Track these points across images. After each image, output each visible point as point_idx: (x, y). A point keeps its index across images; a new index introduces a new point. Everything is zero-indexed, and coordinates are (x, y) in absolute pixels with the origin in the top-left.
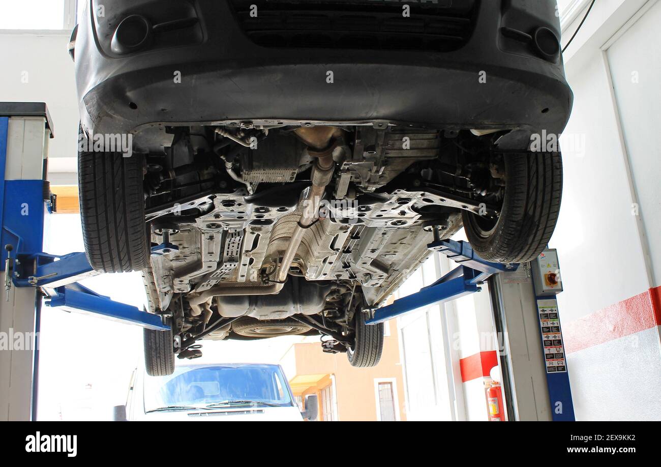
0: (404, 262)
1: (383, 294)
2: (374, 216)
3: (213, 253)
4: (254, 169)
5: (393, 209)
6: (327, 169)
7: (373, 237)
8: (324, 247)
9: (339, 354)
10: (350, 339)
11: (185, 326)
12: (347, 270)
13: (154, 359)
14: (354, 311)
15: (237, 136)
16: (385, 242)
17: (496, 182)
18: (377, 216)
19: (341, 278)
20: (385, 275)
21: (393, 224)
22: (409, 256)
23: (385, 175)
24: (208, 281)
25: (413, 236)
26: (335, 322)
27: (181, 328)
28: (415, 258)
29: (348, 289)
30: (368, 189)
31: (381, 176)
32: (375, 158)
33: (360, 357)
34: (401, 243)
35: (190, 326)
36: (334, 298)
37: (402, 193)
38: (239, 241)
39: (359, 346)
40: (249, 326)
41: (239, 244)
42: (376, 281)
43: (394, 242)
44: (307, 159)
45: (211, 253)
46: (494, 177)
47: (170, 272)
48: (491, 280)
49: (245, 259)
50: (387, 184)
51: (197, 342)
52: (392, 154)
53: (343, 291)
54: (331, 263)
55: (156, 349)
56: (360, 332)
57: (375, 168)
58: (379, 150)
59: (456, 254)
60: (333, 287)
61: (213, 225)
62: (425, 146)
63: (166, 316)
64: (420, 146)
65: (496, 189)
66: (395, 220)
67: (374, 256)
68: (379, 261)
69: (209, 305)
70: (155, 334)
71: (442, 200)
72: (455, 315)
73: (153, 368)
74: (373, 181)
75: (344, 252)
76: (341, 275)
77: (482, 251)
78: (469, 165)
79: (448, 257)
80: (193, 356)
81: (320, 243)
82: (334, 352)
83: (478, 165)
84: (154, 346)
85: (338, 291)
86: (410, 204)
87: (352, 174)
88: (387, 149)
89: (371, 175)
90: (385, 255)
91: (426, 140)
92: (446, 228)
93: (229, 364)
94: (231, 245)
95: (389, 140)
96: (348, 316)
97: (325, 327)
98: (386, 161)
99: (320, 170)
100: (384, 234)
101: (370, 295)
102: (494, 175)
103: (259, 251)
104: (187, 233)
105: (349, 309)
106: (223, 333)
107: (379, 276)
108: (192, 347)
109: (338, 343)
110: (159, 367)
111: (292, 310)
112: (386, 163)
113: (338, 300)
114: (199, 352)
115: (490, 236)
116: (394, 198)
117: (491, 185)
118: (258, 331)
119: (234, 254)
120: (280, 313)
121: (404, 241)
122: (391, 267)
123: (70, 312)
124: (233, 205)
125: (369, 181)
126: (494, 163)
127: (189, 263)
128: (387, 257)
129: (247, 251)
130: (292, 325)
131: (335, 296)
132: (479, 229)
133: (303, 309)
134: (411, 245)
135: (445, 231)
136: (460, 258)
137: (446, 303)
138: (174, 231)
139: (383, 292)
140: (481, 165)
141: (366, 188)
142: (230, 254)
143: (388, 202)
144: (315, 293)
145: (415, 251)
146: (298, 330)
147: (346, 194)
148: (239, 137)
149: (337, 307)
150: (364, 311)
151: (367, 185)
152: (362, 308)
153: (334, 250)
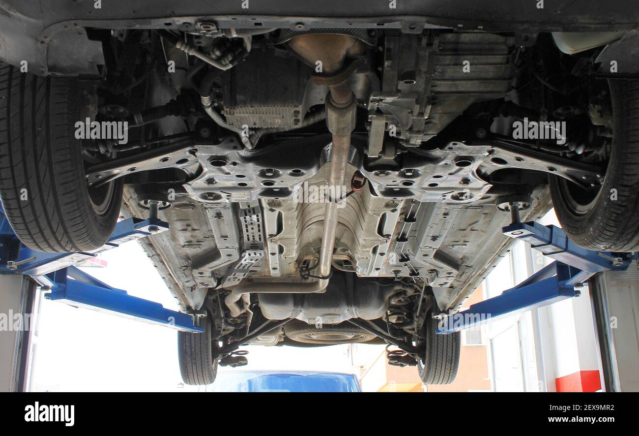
0: (478, 256)
1: (456, 297)
2: (426, 185)
3: (227, 237)
4: (238, 105)
5: (450, 174)
6: (344, 106)
7: (432, 218)
8: (369, 232)
9: (408, 367)
10: (421, 351)
11: (226, 329)
12: (406, 265)
13: (189, 365)
14: (425, 317)
15: (209, 54)
16: (449, 226)
17: (598, 131)
18: (430, 185)
19: (400, 275)
20: (455, 272)
21: (454, 198)
22: (484, 248)
23: (434, 121)
24: (233, 274)
25: (487, 219)
26: (402, 329)
27: (220, 331)
28: (491, 251)
29: (416, 291)
30: (410, 143)
31: (428, 122)
32: (417, 93)
33: (432, 373)
34: (472, 230)
35: (232, 328)
36: (400, 301)
37: (460, 149)
38: (258, 221)
39: (430, 359)
40: (302, 331)
41: (259, 226)
42: (444, 280)
43: (463, 227)
44: (318, 95)
45: (225, 237)
46: (595, 124)
47: (188, 261)
48: (593, 282)
49: (272, 247)
50: (438, 134)
51: (241, 348)
52: (442, 87)
53: (410, 292)
54: (382, 254)
55: (191, 354)
56: (431, 342)
57: (417, 109)
58: (422, 80)
59: (543, 243)
60: (398, 288)
61: (210, 194)
62: (491, 75)
63: (199, 315)
64: (483, 75)
65: (599, 142)
66: (456, 193)
67: (437, 245)
68: (445, 253)
69: (247, 304)
70: (191, 337)
71: (519, 159)
72: (550, 326)
73: (188, 375)
74: (417, 129)
75: (398, 240)
76: (400, 271)
77: (578, 234)
78: (560, 111)
79: (533, 246)
80: (237, 364)
81: (363, 227)
82: (402, 365)
83: (572, 110)
84: (188, 350)
85: (405, 292)
86: (474, 166)
87: (387, 119)
88: (434, 80)
89: (413, 119)
90: (453, 246)
91: (492, 66)
92: (529, 207)
93: (299, 372)
94: (249, 228)
95: (437, 65)
96: (418, 322)
97: (389, 335)
98: (433, 98)
99: (335, 109)
100: (446, 214)
101: (442, 298)
102: (596, 120)
103: (288, 236)
104: (191, 210)
105: (418, 314)
106: (273, 339)
107: (447, 273)
108: (236, 353)
109: (407, 354)
110: (195, 375)
111: (346, 314)
112: (434, 100)
113: (406, 303)
114: (244, 359)
115: (590, 211)
116: (449, 156)
117: (591, 138)
118: (314, 337)
119: (257, 239)
120: (332, 316)
121: (476, 226)
122: (463, 262)
123: (78, 307)
124: (224, 164)
125: (411, 130)
126: (595, 103)
127: (206, 250)
128: (456, 248)
129: (271, 236)
130: (353, 332)
131: (401, 298)
132: (574, 203)
133: (359, 313)
134: (485, 232)
135: (529, 211)
136: (549, 249)
137: (540, 308)
138: (164, 204)
139: (455, 295)
140: (577, 112)
141: (407, 141)
142: (251, 239)
143: (443, 163)
144: (374, 293)
145: (491, 241)
146: (361, 338)
147: (381, 150)
148: (214, 57)
149: (405, 311)
150: (435, 317)
151: (408, 134)
152: (432, 314)
153: (383, 236)
